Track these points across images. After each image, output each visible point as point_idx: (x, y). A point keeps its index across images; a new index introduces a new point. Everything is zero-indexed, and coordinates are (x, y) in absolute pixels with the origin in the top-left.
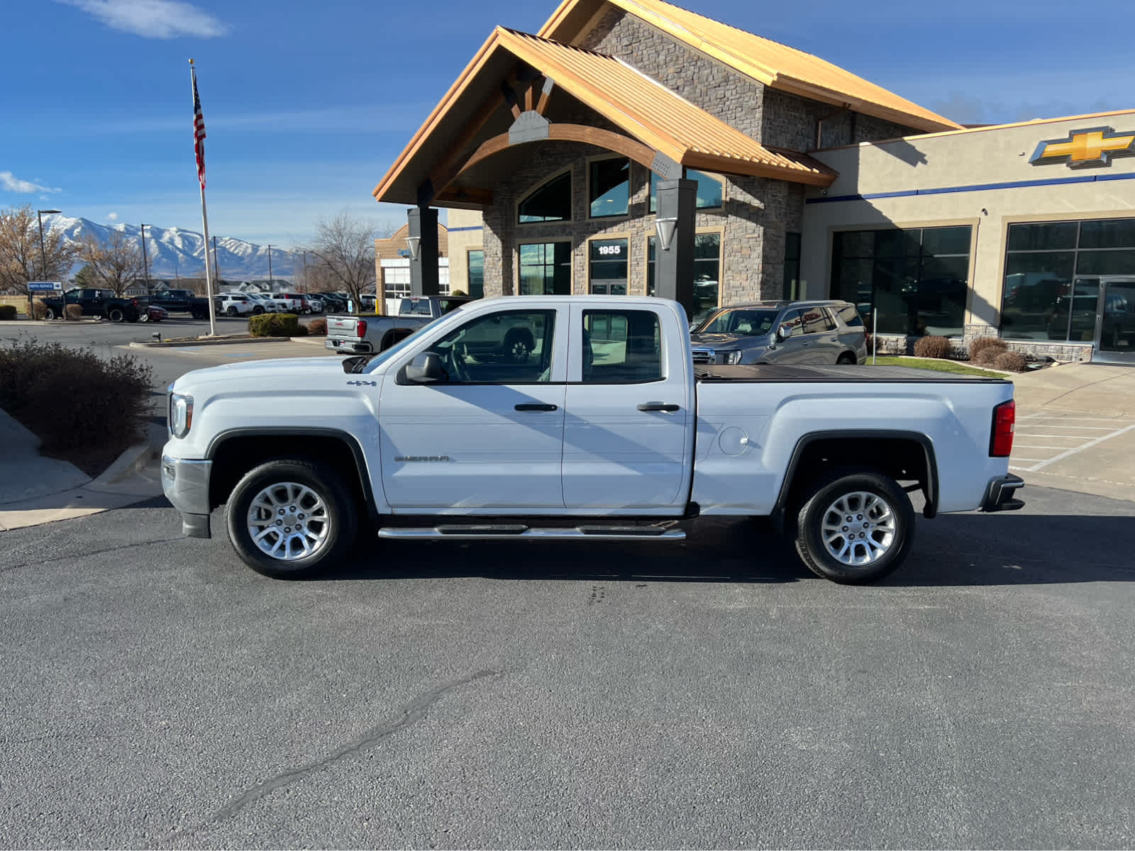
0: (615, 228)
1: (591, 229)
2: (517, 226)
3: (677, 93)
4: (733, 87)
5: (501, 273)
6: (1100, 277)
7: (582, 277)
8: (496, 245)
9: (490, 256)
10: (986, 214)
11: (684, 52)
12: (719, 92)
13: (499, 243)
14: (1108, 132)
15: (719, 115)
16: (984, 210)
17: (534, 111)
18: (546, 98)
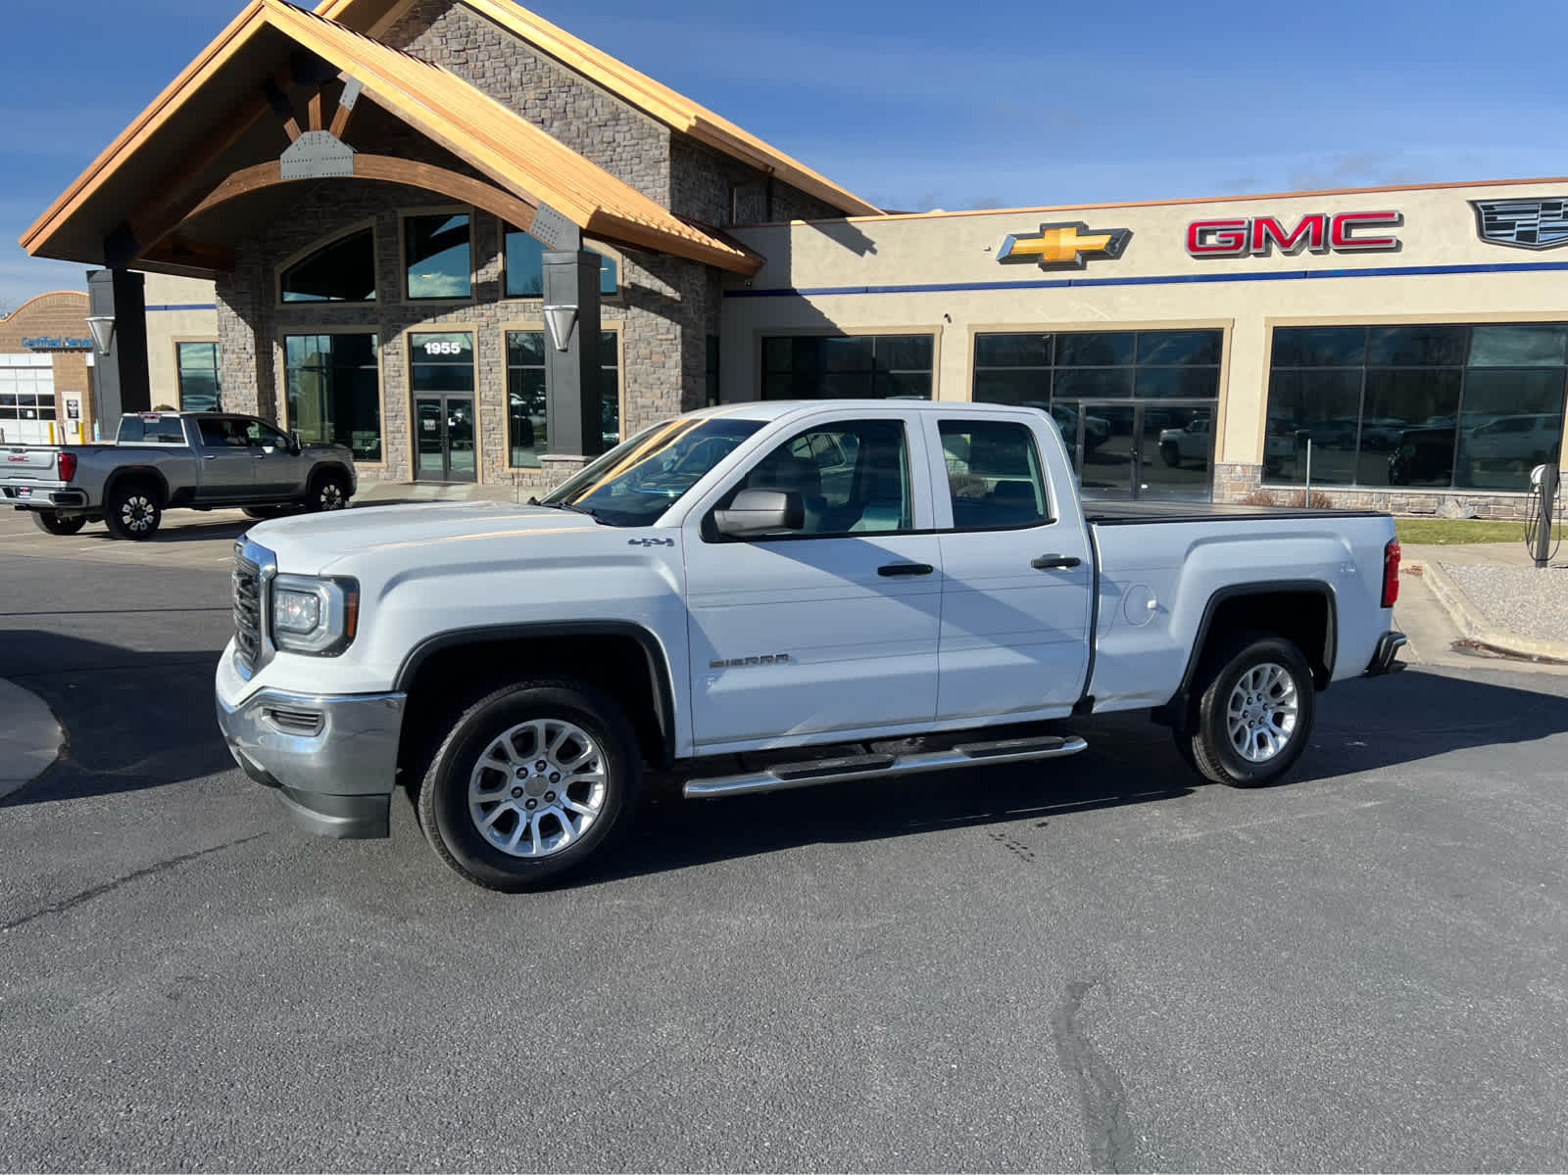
0: (451, 317)
1: (409, 316)
2: (278, 306)
3: (542, 129)
4: (626, 128)
5: (254, 379)
6: (1080, 401)
7: (397, 387)
8: (243, 334)
9: (233, 352)
10: (949, 321)
11: (550, 72)
12: (606, 134)
13: (250, 333)
14: (1082, 230)
15: (608, 165)
16: (946, 316)
17: (325, 132)
18: (346, 114)
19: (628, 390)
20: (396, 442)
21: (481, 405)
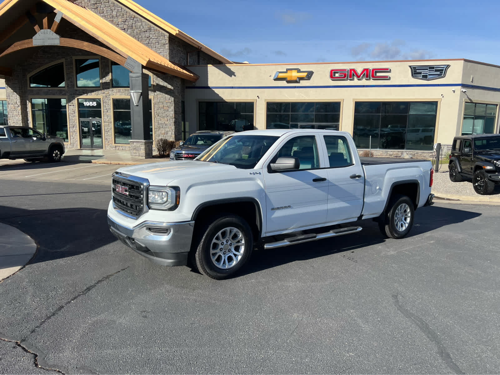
0: (93, 94)
1: (78, 93)
2: (29, 88)
3: (124, 32)
4: (153, 33)
5: (20, 113)
7: (74, 117)
8: (16, 98)
9: (12, 104)
10: (259, 98)
11: (127, 13)
12: (146, 34)
13: (18, 97)
14: (299, 71)
15: (148, 45)
16: (258, 96)
17: (49, 30)
18: (57, 24)
19: (155, 118)
20: (73, 135)
21: (104, 123)
